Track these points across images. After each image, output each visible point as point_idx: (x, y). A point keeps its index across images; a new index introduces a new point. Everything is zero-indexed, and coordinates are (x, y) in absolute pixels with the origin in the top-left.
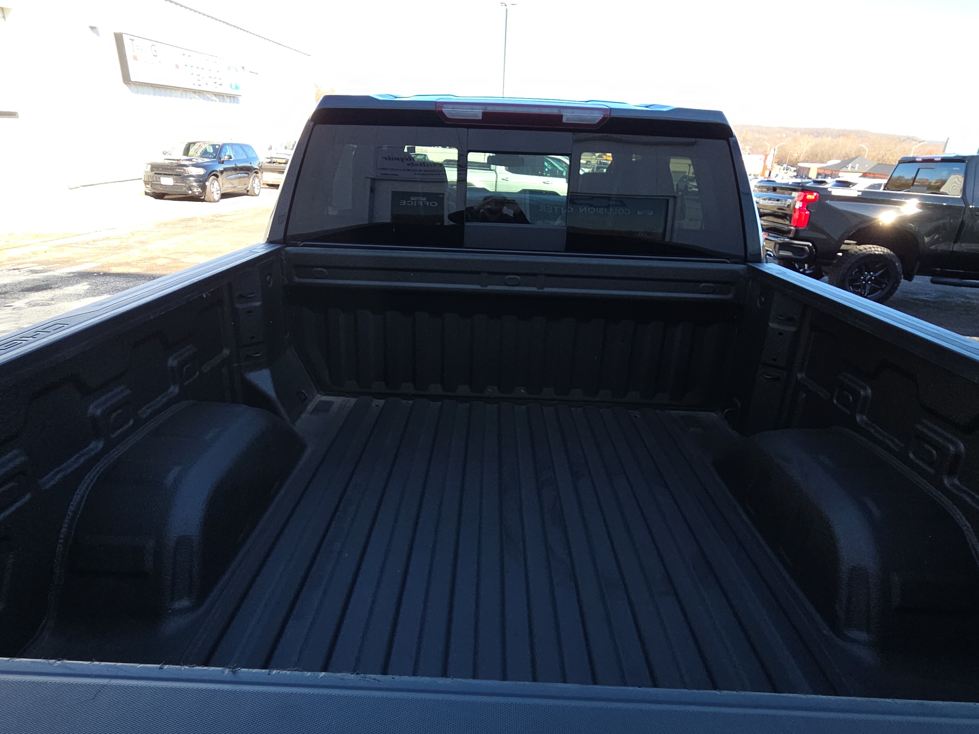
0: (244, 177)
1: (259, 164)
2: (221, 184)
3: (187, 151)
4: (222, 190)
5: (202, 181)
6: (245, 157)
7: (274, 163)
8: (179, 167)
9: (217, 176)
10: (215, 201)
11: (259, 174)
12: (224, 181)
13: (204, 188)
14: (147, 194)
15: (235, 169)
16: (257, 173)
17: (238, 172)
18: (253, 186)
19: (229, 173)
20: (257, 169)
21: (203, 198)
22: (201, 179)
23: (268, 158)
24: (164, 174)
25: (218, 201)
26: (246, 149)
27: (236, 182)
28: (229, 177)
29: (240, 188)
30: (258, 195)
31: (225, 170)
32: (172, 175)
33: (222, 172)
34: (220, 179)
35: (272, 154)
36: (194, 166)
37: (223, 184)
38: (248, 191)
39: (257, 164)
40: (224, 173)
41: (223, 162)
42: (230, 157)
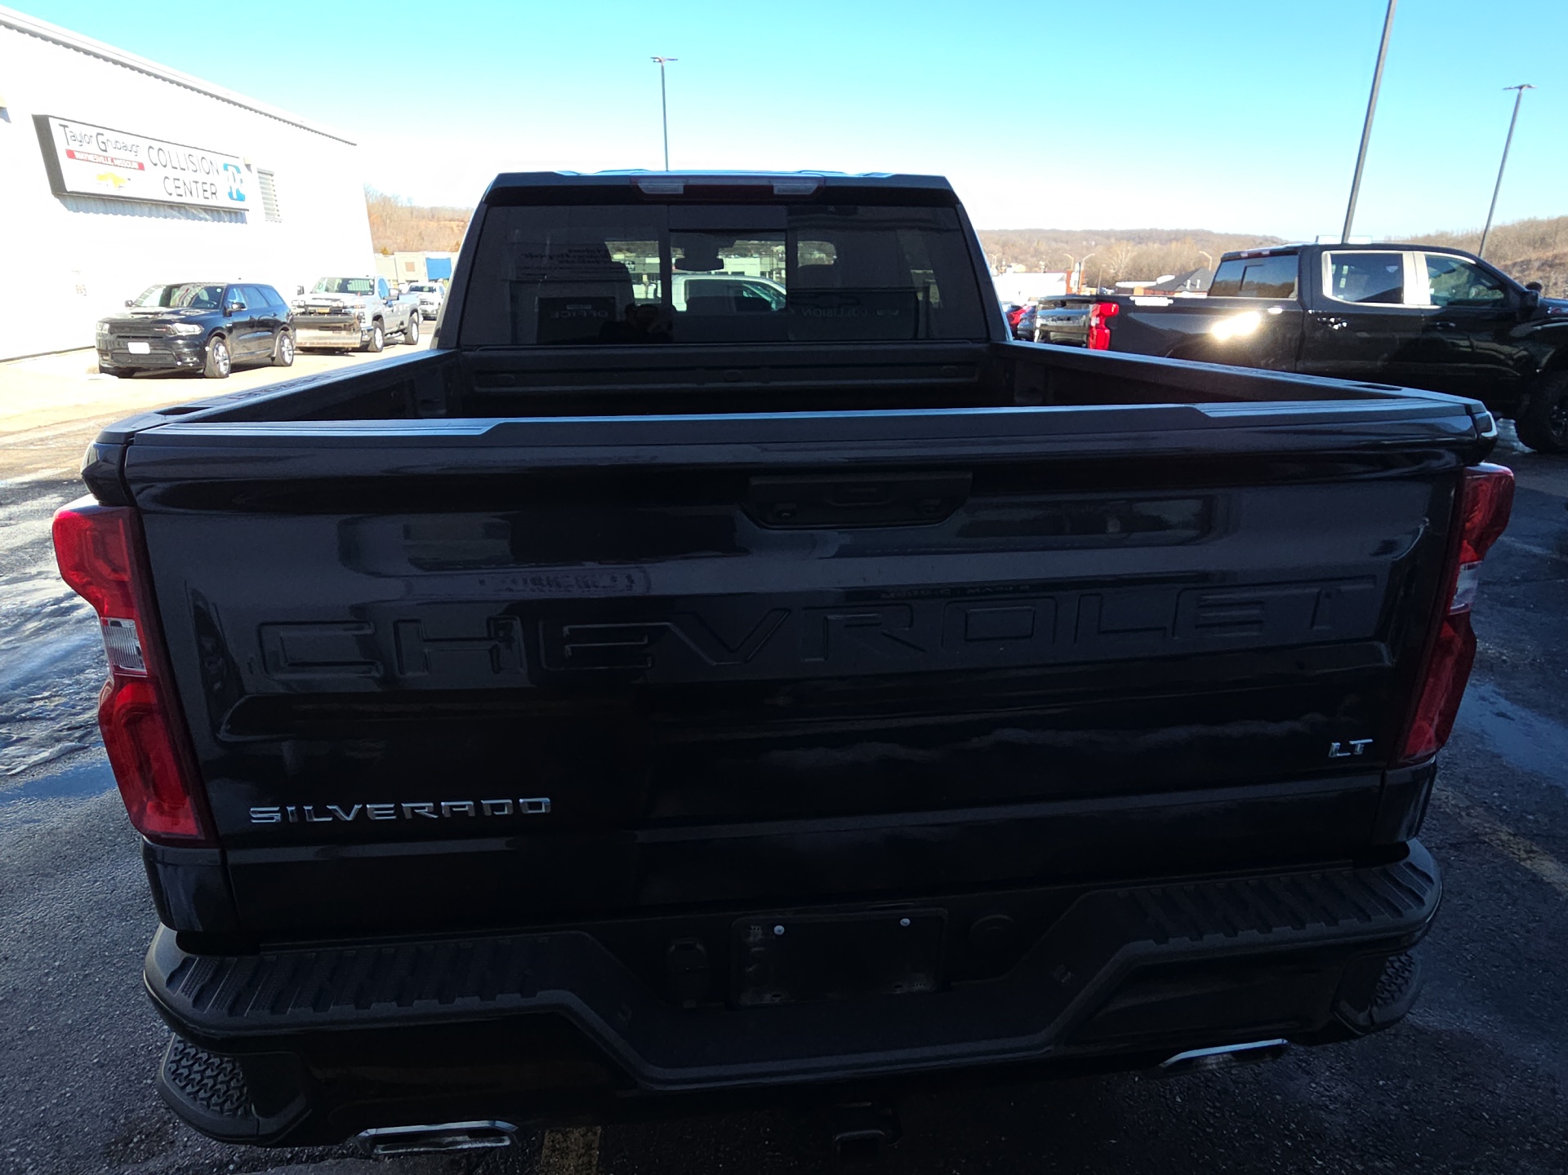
0: (266, 337)
1: (288, 315)
2: (229, 348)
3: (166, 300)
4: (231, 358)
5: (198, 345)
6: (265, 305)
7: (311, 313)
8: (159, 325)
9: (223, 337)
10: (222, 376)
11: (290, 332)
12: (234, 345)
13: (202, 355)
14: (103, 370)
15: (252, 325)
16: (286, 329)
17: (255, 329)
18: (281, 350)
19: (242, 331)
20: (284, 323)
21: (202, 371)
22: (197, 343)
23: (300, 307)
24: (133, 337)
25: (227, 376)
26: (266, 292)
27: (253, 346)
28: (242, 337)
29: (261, 354)
30: (290, 365)
31: (235, 326)
32: (147, 337)
33: (230, 330)
34: (228, 341)
35: (307, 299)
36: (183, 321)
37: (232, 349)
38: (273, 359)
39: (285, 316)
40: (235, 332)
41: (230, 314)
42: (242, 306)
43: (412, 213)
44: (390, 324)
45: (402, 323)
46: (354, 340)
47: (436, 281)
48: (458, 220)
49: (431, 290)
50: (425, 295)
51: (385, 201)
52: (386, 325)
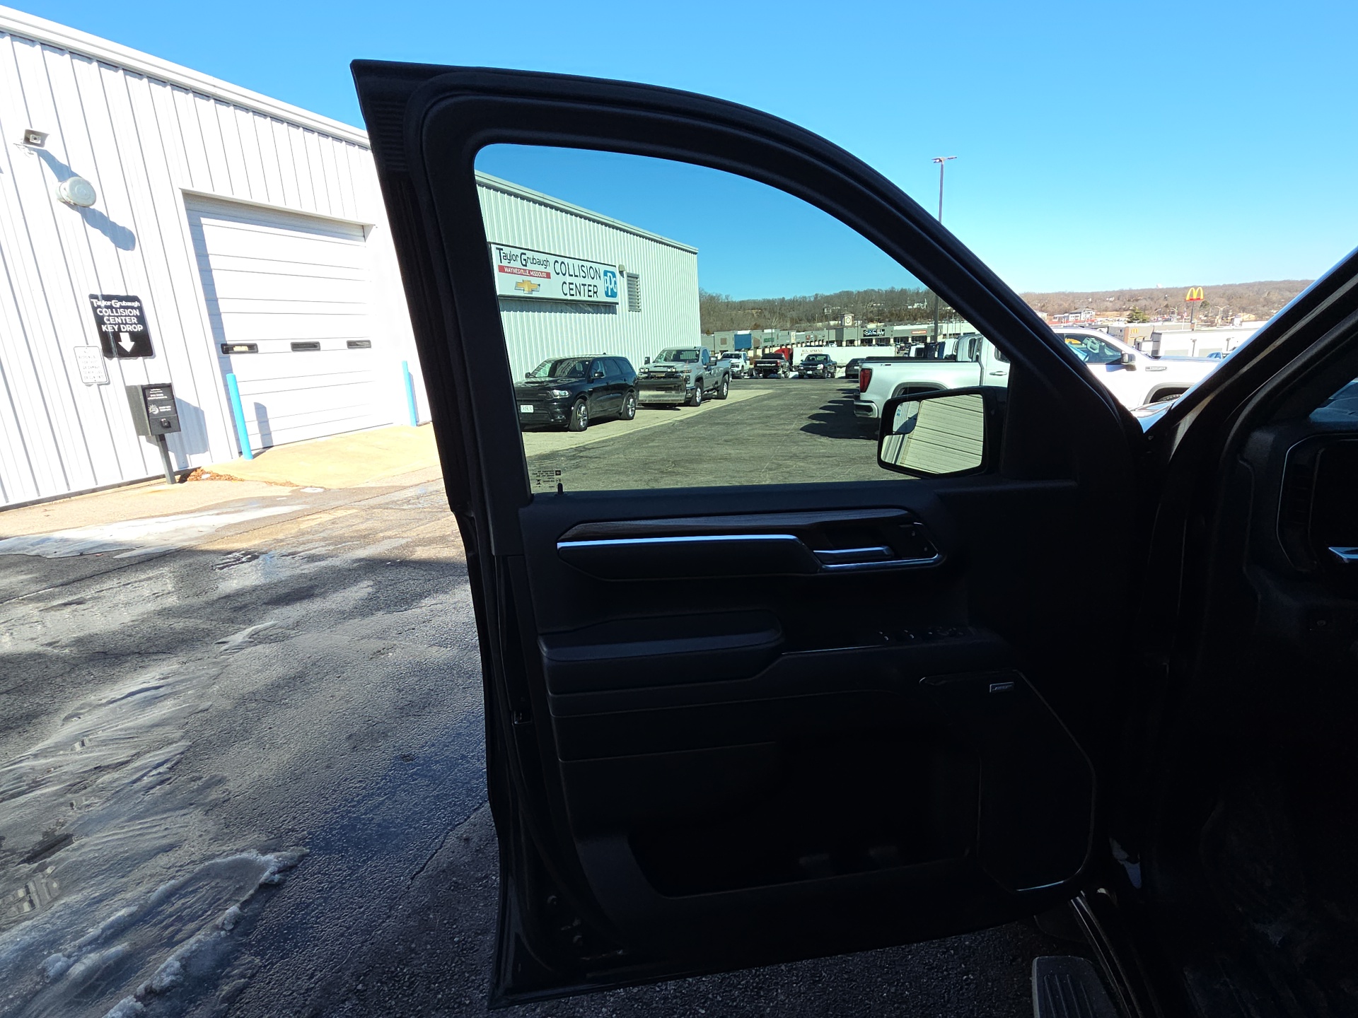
0: (617, 397)
1: (635, 380)
2: (589, 407)
3: (552, 372)
4: (589, 415)
5: (566, 405)
6: (618, 373)
7: (652, 377)
8: (542, 391)
9: (585, 399)
10: (581, 430)
11: (635, 393)
12: (593, 404)
13: (568, 413)
15: (607, 389)
16: (632, 391)
17: (609, 392)
18: (626, 407)
19: (600, 394)
20: (632, 386)
21: (567, 426)
22: (566, 404)
23: (645, 373)
24: (524, 401)
25: (585, 429)
26: (621, 363)
27: (606, 404)
28: (600, 399)
29: (612, 411)
30: (632, 418)
31: (595, 390)
32: (533, 401)
33: (591, 393)
34: (588, 402)
35: (651, 366)
36: (559, 388)
37: (591, 408)
38: (620, 414)
39: (633, 380)
40: (594, 395)
41: (592, 381)
42: (601, 374)
43: (728, 306)
44: (708, 384)
45: (717, 383)
46: (681, 397)
47: (740, 350)
48: (757, 309)
49: (738, 357)
50: (734, 361)
51: (712, 298)
52: (705, 385)
